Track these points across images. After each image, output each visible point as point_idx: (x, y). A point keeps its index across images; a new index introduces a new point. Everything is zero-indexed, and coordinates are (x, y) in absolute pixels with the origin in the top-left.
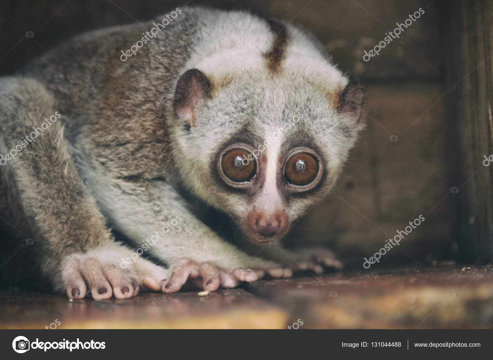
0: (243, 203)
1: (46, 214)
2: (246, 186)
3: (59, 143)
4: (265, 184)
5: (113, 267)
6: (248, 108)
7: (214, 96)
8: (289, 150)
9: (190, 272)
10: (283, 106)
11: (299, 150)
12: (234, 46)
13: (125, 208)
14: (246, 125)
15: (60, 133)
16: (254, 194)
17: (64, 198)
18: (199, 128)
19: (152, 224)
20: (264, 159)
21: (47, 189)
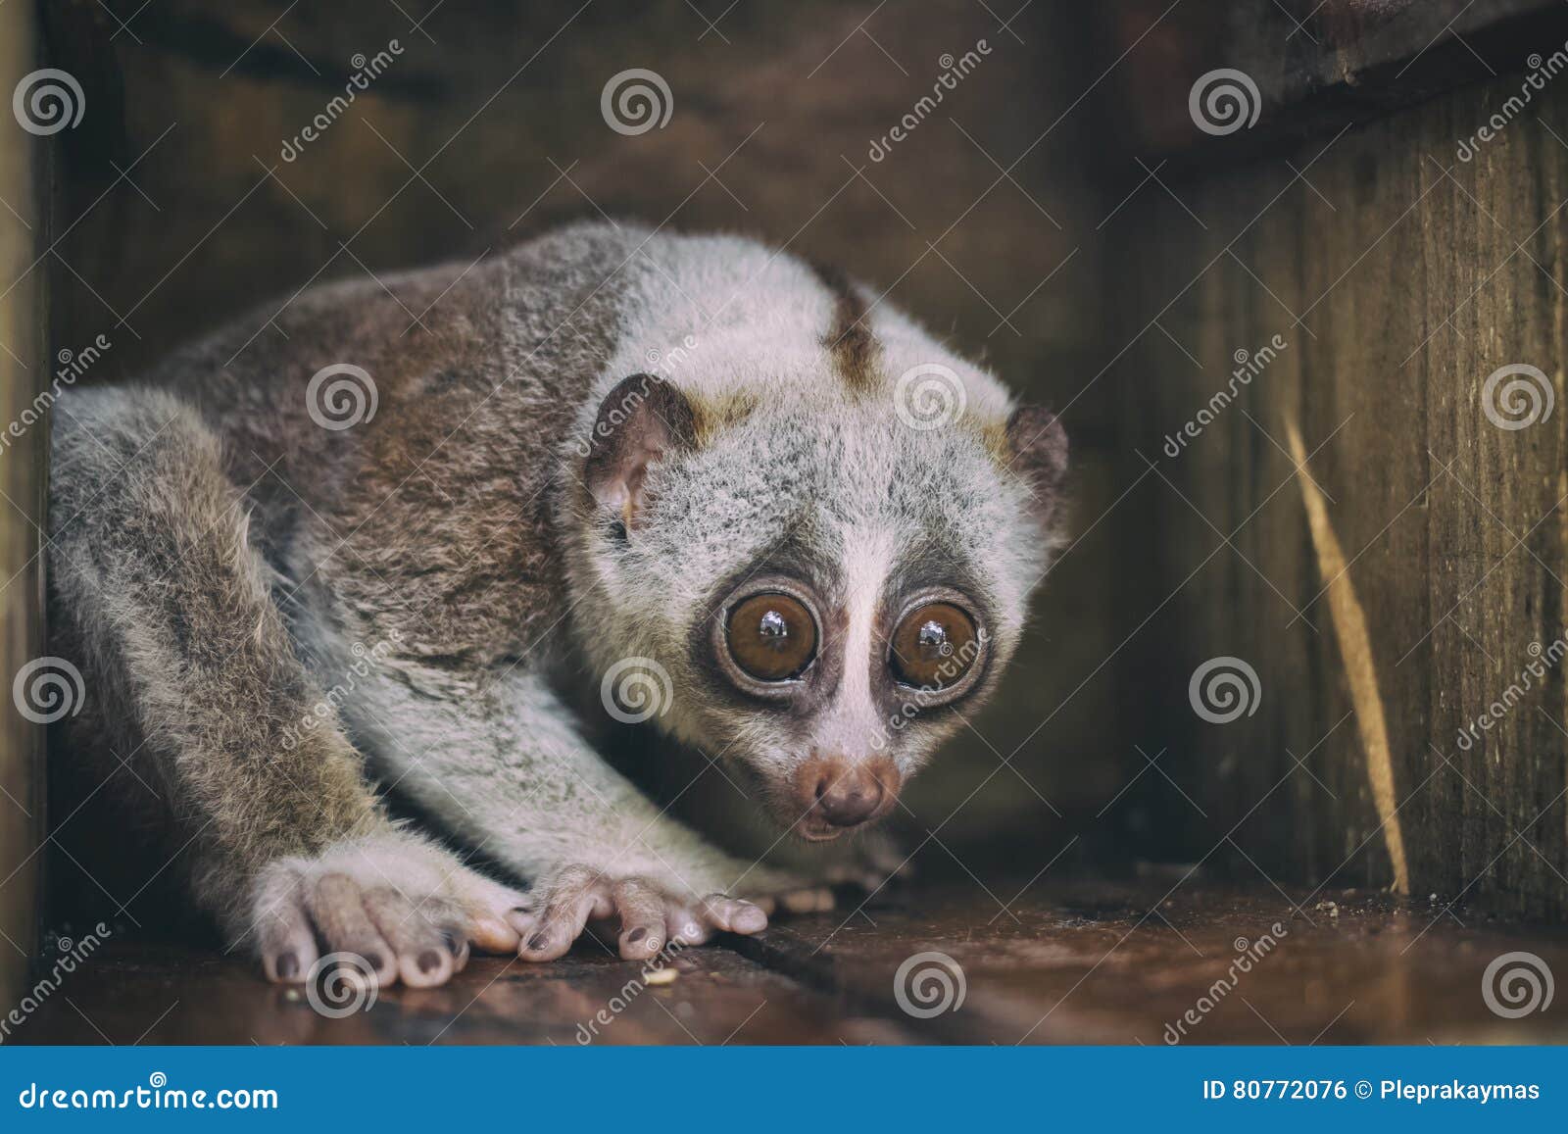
0: (778, 736)
1: (207, 747)
2: (789, 691)
3: (237, 558)
4: (840, 686)
5: (392, 896)
6: (800, 480)
7: (704, 443)
8: (903, 592)
9: (591, 906)
10: (889, 474)
11: (926, 596)
12: (739, 318)
13: (421, 732)
14: (793, 526)
15: (241, 532)
16: (813, 711)
17: (256, 704)
18: (658, 528)
19: (490, 774)
20: (842, 619)
21: (210, 682)
